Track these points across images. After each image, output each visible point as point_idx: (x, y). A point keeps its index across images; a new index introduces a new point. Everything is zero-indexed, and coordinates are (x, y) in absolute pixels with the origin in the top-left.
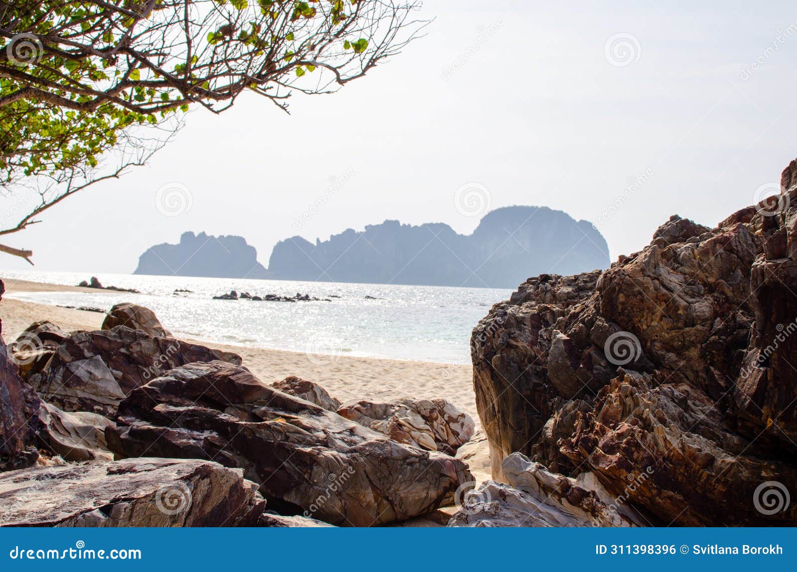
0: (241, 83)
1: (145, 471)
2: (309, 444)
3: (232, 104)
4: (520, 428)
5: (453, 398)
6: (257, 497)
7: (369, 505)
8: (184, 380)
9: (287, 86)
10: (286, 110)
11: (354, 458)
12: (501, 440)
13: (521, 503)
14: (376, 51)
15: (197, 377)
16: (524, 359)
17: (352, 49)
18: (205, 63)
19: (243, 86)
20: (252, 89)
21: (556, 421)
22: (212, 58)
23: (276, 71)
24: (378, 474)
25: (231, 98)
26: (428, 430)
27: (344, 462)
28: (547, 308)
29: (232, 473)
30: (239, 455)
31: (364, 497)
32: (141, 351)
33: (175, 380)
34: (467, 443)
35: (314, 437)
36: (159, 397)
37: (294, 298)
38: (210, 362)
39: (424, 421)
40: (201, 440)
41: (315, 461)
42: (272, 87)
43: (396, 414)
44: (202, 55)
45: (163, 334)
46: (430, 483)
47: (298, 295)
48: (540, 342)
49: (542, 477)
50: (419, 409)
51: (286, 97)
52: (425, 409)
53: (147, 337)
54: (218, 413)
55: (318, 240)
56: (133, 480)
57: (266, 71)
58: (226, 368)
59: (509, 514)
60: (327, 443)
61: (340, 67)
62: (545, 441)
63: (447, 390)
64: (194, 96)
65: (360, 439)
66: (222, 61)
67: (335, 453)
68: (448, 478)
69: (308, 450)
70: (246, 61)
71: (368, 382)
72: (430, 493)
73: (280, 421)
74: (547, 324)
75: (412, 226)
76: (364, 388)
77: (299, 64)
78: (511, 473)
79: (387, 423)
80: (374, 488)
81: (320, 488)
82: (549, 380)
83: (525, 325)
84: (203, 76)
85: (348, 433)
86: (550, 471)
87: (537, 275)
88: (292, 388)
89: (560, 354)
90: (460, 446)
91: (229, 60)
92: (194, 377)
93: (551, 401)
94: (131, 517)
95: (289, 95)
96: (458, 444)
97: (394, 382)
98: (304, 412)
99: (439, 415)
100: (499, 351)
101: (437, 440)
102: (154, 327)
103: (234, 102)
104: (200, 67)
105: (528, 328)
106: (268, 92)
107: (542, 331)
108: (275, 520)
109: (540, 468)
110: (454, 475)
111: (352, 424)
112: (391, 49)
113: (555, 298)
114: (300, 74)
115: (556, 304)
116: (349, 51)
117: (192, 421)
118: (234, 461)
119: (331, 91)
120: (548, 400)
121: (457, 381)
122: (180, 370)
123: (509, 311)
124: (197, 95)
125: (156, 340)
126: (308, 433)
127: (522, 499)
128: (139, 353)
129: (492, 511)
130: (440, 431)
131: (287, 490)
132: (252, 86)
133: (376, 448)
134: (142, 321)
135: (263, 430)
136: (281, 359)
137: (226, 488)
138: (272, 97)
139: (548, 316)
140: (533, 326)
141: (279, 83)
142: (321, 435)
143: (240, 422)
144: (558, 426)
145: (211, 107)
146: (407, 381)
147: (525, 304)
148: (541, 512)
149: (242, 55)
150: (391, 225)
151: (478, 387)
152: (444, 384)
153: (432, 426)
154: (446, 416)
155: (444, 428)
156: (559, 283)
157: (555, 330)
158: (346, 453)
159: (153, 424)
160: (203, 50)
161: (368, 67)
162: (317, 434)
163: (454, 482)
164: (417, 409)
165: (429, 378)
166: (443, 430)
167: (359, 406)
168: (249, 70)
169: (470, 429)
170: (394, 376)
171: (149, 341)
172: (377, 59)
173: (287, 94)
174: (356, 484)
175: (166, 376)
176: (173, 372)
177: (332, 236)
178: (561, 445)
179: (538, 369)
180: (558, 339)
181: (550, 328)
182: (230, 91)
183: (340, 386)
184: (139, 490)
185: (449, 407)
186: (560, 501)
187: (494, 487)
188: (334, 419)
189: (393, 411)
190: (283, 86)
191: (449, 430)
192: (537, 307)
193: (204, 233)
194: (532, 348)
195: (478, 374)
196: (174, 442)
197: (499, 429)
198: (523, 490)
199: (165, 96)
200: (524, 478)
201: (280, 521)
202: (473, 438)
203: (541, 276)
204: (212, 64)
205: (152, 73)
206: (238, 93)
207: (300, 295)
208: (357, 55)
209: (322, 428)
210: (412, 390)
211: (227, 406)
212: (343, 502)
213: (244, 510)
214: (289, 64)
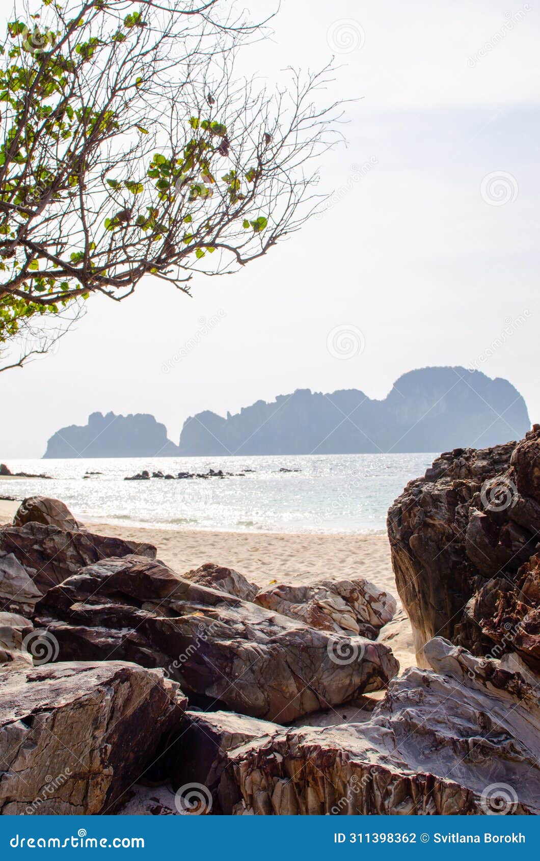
0: (141, 269)
1: (65, 676)
2: (229, 637)
3: (133, 291)
4: (442, 608)
5: (374, 574)
6: (179, 695)
7: (292, 696)
8: (99, 577)
9: (188, 268)
10: (187, 293)
11: (274, 649)
12: (423, 621)
13: (445, 688)
14: (276, 229)
15: (113, 574)
16: (442, 537)
17: (251, 228)
18: (103, 250)
19: (144, 271)
20: (153, 273)
21: (477, 600)
22: (111, 245)
23: (175, 255)
24: (300, 664)
25: (132, 284)
26: (350, 611)
27: (265, 654)
28: (462, 484)
29: (152, 674)
30: (159, 652)
31: (287, 687)
32: (54, 547)
33: (89, 577)
34: (389, 623)
35: (233, 630)
36: (75, 596)
37: (207, 475)
38: (124, 557)
39: (345, 602)
40: (119, 638)
41: (235, 654)
42: (172, 271)
43: (316, 597)
44: (100, 242)
45: (75, 526)
46: (354, 670)
47: (212, 471)
48: (457, 519)
49: (465, 661)
50: (339, 590)
51: (187, 280)
52: (345, 590)
53: (60, 532)
54: (135, 610)
55: (229, 414)
56: (53, 688)
57: (165, 254)
58: (140, 562)
59: (433, 700)
60: (246, 635)
61: (240, 247)
62: (467, 621)
63: (368, 565)
64: (95, 284)
65: (279, 628)
66: (120, 248)
67: (255, 644)
68: (371, 663)
69: (228, 643)
70: (144, 246)
71: (287, 560)
72: (353, 679)
73: (198, 615)
74: (464, 500)
75: (324, 394)
76: (283, 568)
77: (198, 246)
78: (434, 658)
79: (306, 608)
80: (296, 678)
81: (242, 682)
82: (468, 558)
83: (441, 502)
84: (102, 264)
85: (267, 624)
86: (473, 654)
87: (451, 450)
88: (209, 575)
89: (477, 533)
90: (382, 626)
91: (128, 246)
92: (109, 573)
93: (471, 579)
94: (52, 727)
95: (190, 278)
96: (380, 623)
97: (314, 559)
98: (222, 604)
99: (360, 596)
100: (416, 531)
101: (358, 621)
102: (67, 519)
103: (135, 289)
104: (98, 255)
105: (444, 506)
106: (169, 276)
107: (458, 508)
108: (197, 717)
109: (463, 651)
110: (377, 660)
111: (271, 614)
112: (291, 226)
113: (470, 473)
114: (200, 255)
115: (471, 479)
116: (248, 230)
117: (110, 619)
118: (154, 658)
119: (233, 271)
120: (468, 578)
121: (377, 555)
122: (95, 568)
123: (424, 489)
124: (97, 282)
125: (69, 534)
126: (227, 626)
127: (446, 685)
128: (53, 549)
129: (416, 698)
130: (362, 612)
131: (209, 685)
132: (153, 270)
133: (297, 637)
134: (54, 513)
135: (181, 625)
136: (197, 541)
137: (147, 691)
138: (172, 281)
139: (464, 492)
140: (449, 503)
141: (179, 266)
142: (240, 627)
143: (158, 618)
144: (479, 606)
145: (112, 295)
146: (326, 557)
147: (440, 481)
148: (466, 697)
149: (140, 240)
150: (303, 394)
151: (397, 568)
152: (364, 559)
153: (353, 607)
154: (367, 596)
155: (365, 608)
156: (474, 457)
157: (471, 508)
158: (266, 644)
159: (70, 624)
160: (101, 237)
161: (268, 245)
162: (235, 626)
163: (377, 667)
164: (336, 590)
165: (350, 553)
166: (364, 610)
167: (277, 590)
168: (148, 256)
169: (392, 608)
170: (313, 552)
171: (62, 536)
172: (277, 237)
173: (187, 277)
174: (278, 675)
175: (81, 574)
176: (87, 570)
177: (242, 409)
178: (484, 626)
179: (457, 547)
180: (475, 517)
181: (466, 504)
182: (130, 277)
183: (258, 566)
184: (60, 699)
185: (369, 586)
186: (485, 685)
187: (416, 673)
188: (252, 610)
189: (313, 593)
190: (183, 269)
191: (371, 610)
192: (452, 483)
193: (112, 413)
194: (449, 526)
195: (396, 554)
196: (92, 641)
197: (420, 609)
198: (447, 675)
199: (64, 285)
200: (447, 662)
201: (203, 719)
202: (395, 617)
203: (455, 451)
204: (110, 251)
205: (51, 263)
206: (140, 278)
207: (213, 471)
208: (256, 234)
209: (240, 620)
210: (332, 566)
211: (144, 602)
212: (266, 694)
213: (166, 711)
214: (188, 247)
